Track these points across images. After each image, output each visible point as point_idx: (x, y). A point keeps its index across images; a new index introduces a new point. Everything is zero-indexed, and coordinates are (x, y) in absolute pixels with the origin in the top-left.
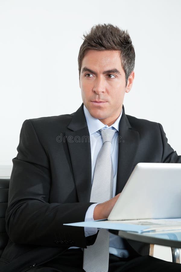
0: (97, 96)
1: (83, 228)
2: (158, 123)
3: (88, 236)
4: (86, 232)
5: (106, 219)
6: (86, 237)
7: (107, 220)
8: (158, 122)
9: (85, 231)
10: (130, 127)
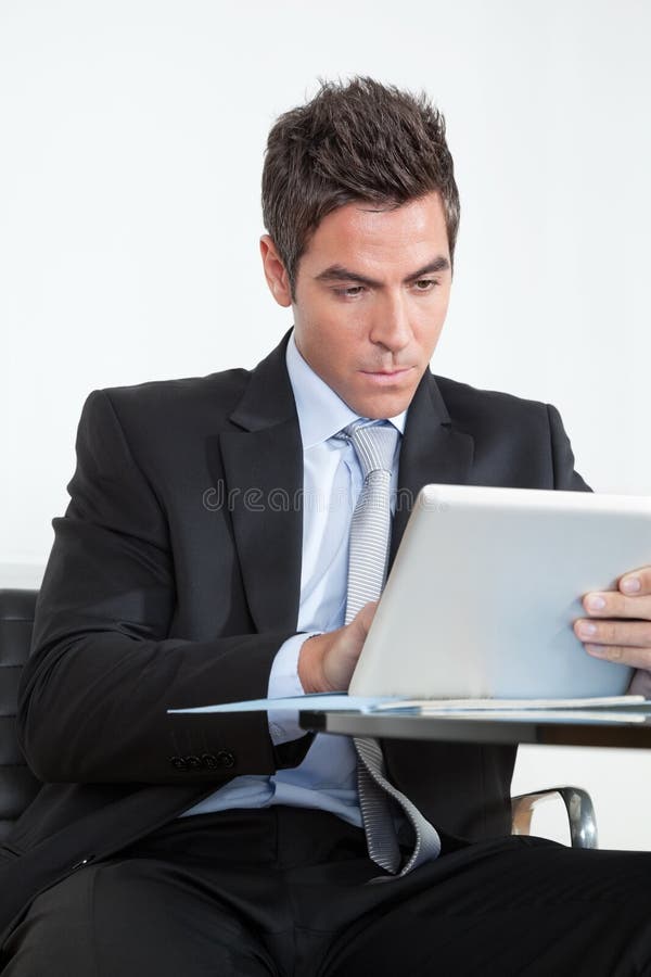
0: (389, 354)
1: (263, 714)
2: (546, 403)
3: (282, 742)
4: (275, 724)
5: (343, 690)
6: (275, 744)
7: (346, 694)
8: (545, 401)
9: (270, 720)
10: (449, 420)
